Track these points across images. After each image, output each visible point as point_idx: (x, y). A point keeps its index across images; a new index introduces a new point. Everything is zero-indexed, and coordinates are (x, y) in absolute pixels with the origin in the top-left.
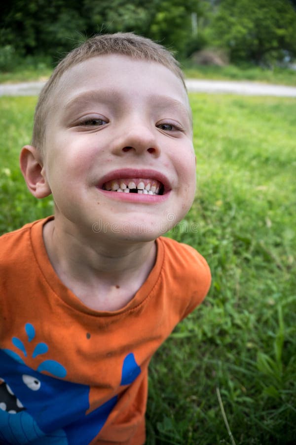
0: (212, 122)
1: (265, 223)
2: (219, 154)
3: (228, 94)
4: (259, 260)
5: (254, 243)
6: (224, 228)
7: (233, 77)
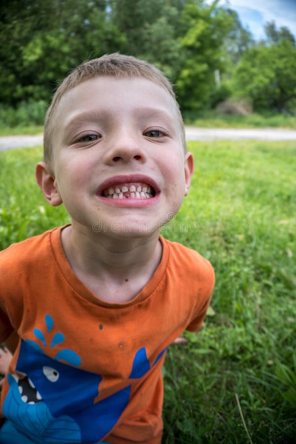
0: (235, 166)
1: (285, 253)
2: (242, 195)
3: (252, 140)
4: (280, 286)
5: (274, 270)
6: (245, 258)
7: (257, 125)
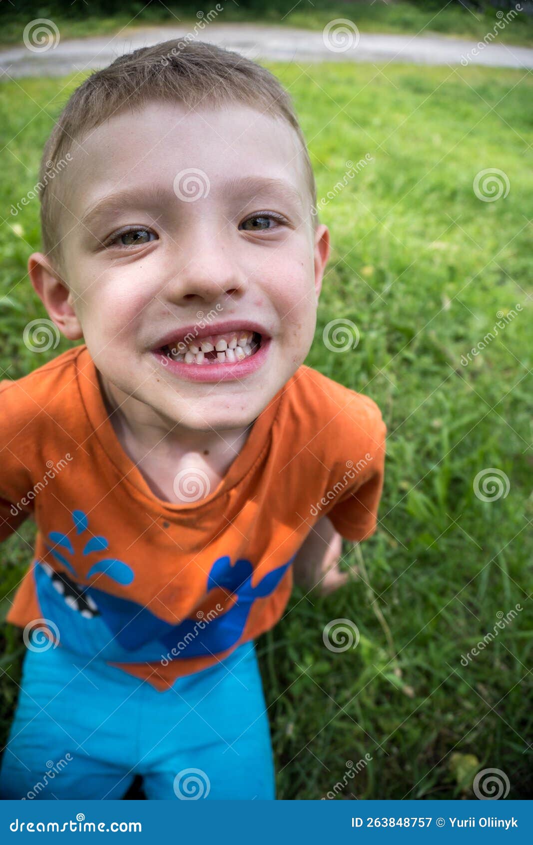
0: (362, 123)
1: (439, 304)
2: (372, 186)
4: (427, 361)
5: (419, 334)
6: (374, 312)
7: (407, 27)
